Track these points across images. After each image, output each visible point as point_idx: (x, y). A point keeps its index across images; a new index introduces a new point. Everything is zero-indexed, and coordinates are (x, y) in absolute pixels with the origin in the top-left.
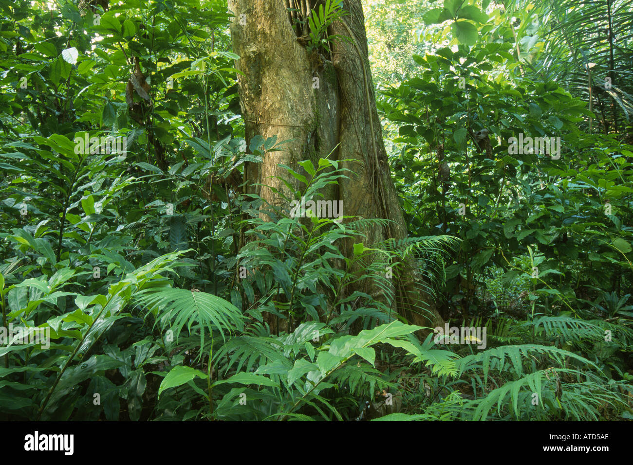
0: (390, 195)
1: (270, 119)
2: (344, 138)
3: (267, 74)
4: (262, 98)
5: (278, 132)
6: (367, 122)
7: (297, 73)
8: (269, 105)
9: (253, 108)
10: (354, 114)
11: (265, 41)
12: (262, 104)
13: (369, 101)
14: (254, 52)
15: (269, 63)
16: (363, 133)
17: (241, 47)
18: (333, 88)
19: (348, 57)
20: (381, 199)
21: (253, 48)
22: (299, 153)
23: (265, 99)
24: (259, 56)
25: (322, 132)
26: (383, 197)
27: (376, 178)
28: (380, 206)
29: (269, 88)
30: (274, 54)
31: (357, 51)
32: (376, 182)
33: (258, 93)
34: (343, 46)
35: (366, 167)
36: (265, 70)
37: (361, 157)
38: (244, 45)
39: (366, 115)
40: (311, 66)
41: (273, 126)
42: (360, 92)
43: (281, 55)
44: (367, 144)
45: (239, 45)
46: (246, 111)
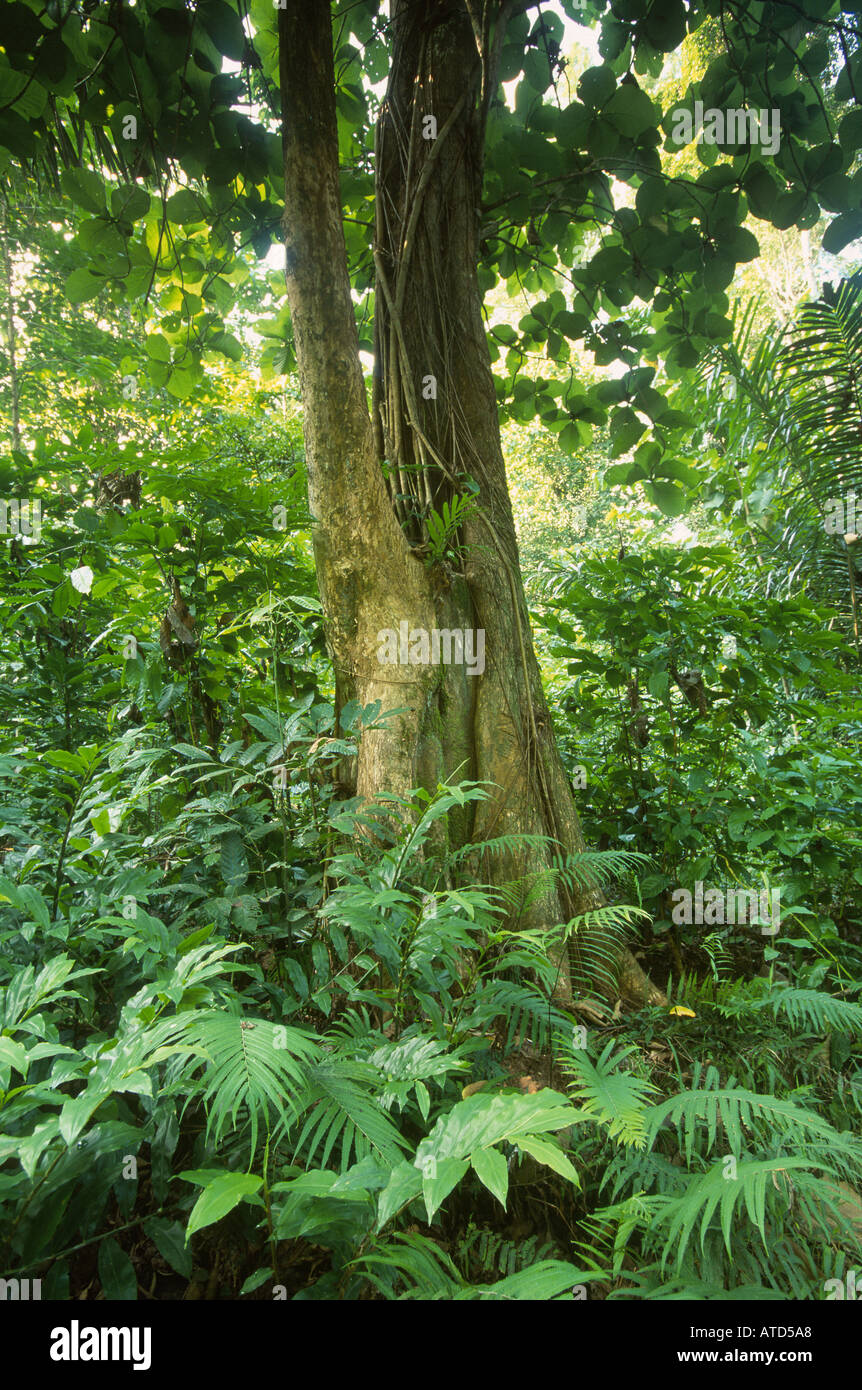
0: (555, 775)
1: (370, 670)
2: (484, 692)
3: (366, 604)
4: (358, 640)
5: (382, 692)
6: (519, 664)
7: (411, 601)
8: (369, 651)
9: (345, 652)
10: (498, 656)
11: (363, 554)
12: (358, 649)
13: (521, 630)
14: (346, 570)
15: (369, 587)
16: (512, 683)
17: (328, 562)
18: (465, 615)
19: (488, 567)
20: (540, 785)
21: (344, 565)
22: (415, 724)
23: (363, 641)
24: (354, 575)
25: (451, 684)
26: (544, 781)
27: (532, 751)
28: (538, 794)
29: (370, 624)
30: (376, 574)
31: (501, 558)
32: (532, 758)
33: (353, 632)
34: (481, 550)
35: (518, 737)
36: (364, 598)
37: (509, 720)
38: (332, 560)
39: (517, 653)
40: (432, 589)
41: (376, 682)
42: (506, 620)
43: (387, 575)
44: (519, 700)
45: (324, 561)
46: (335, 657)
